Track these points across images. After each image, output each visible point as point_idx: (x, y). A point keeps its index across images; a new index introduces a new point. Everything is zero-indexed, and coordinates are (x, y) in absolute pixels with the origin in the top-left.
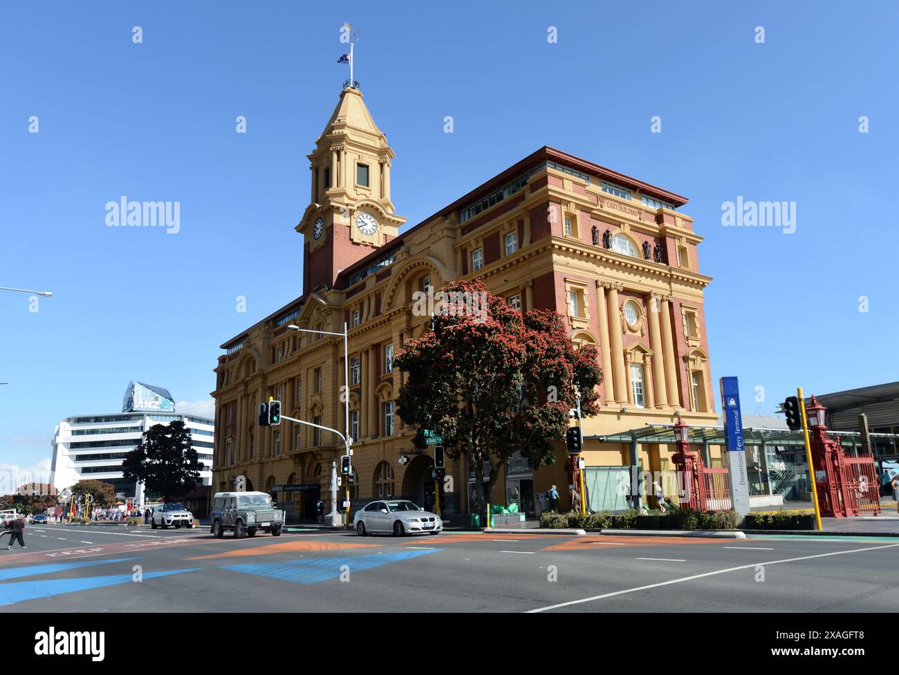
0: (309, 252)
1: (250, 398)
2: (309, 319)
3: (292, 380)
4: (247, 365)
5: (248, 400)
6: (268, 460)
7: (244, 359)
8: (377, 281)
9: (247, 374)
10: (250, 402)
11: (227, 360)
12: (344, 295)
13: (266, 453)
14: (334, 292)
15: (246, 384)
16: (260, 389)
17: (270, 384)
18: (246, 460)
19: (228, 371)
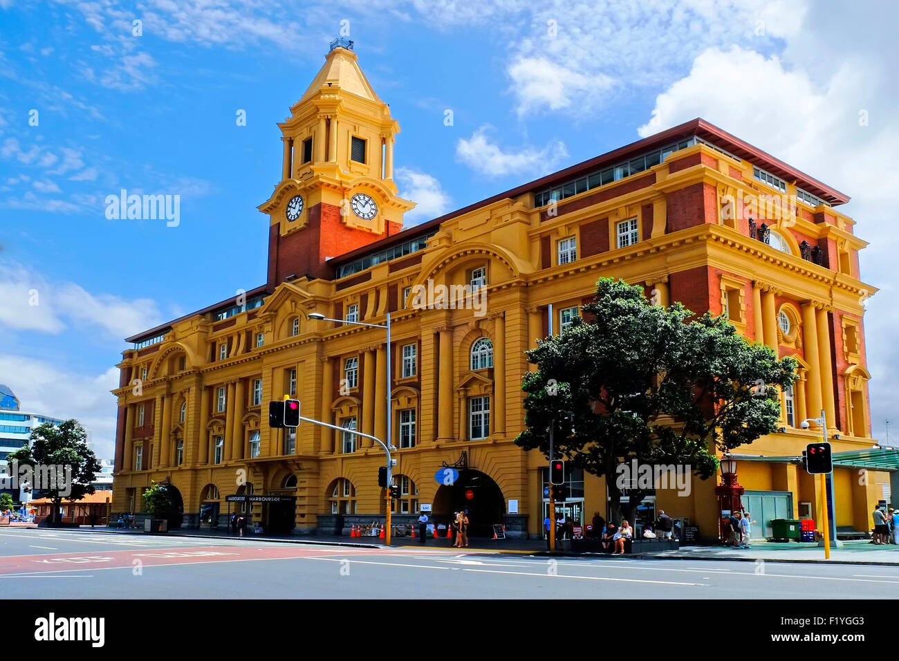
0: (279, 235)
1: (176, 398)
2: (276, 311)
3: (245, 381)
4: (172, 361)
5: (172, 400)
6: (205, 467)
7: (167, 354)
8: (391, 271)
9: (171, 371)
10: (174, 402)
11: (136, 355)
12: (334, 287)
13: (201, 458)
14: (320, 282)
15: (170, 382)
16: (193, 389)
17: (208, 384)
18: (168, 466)
19: (137, 367)
